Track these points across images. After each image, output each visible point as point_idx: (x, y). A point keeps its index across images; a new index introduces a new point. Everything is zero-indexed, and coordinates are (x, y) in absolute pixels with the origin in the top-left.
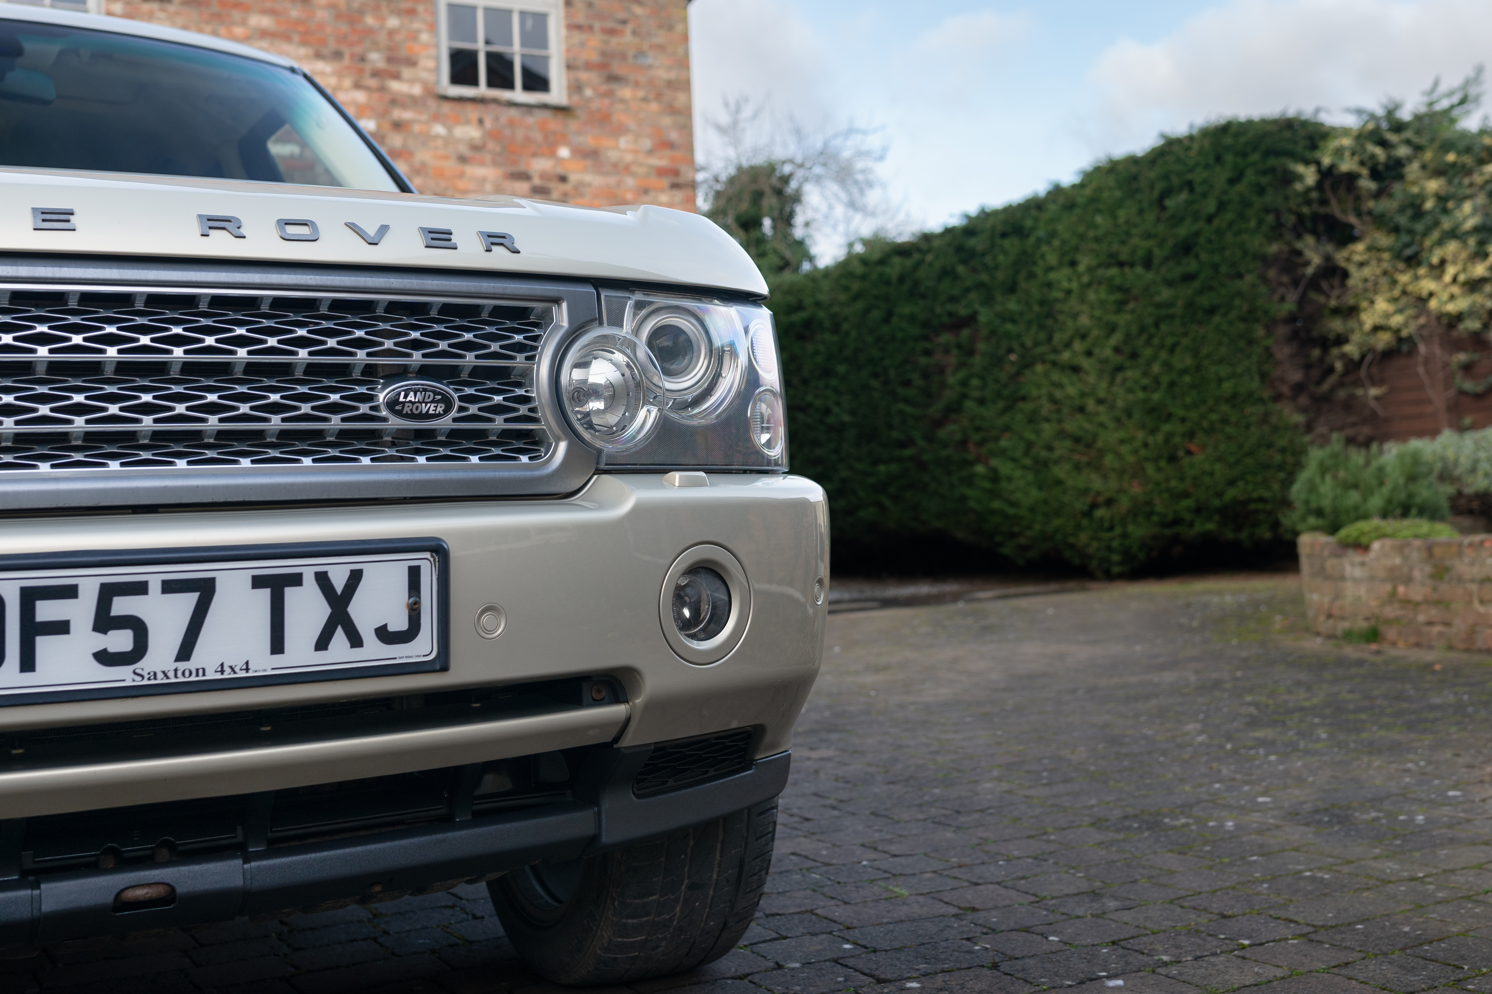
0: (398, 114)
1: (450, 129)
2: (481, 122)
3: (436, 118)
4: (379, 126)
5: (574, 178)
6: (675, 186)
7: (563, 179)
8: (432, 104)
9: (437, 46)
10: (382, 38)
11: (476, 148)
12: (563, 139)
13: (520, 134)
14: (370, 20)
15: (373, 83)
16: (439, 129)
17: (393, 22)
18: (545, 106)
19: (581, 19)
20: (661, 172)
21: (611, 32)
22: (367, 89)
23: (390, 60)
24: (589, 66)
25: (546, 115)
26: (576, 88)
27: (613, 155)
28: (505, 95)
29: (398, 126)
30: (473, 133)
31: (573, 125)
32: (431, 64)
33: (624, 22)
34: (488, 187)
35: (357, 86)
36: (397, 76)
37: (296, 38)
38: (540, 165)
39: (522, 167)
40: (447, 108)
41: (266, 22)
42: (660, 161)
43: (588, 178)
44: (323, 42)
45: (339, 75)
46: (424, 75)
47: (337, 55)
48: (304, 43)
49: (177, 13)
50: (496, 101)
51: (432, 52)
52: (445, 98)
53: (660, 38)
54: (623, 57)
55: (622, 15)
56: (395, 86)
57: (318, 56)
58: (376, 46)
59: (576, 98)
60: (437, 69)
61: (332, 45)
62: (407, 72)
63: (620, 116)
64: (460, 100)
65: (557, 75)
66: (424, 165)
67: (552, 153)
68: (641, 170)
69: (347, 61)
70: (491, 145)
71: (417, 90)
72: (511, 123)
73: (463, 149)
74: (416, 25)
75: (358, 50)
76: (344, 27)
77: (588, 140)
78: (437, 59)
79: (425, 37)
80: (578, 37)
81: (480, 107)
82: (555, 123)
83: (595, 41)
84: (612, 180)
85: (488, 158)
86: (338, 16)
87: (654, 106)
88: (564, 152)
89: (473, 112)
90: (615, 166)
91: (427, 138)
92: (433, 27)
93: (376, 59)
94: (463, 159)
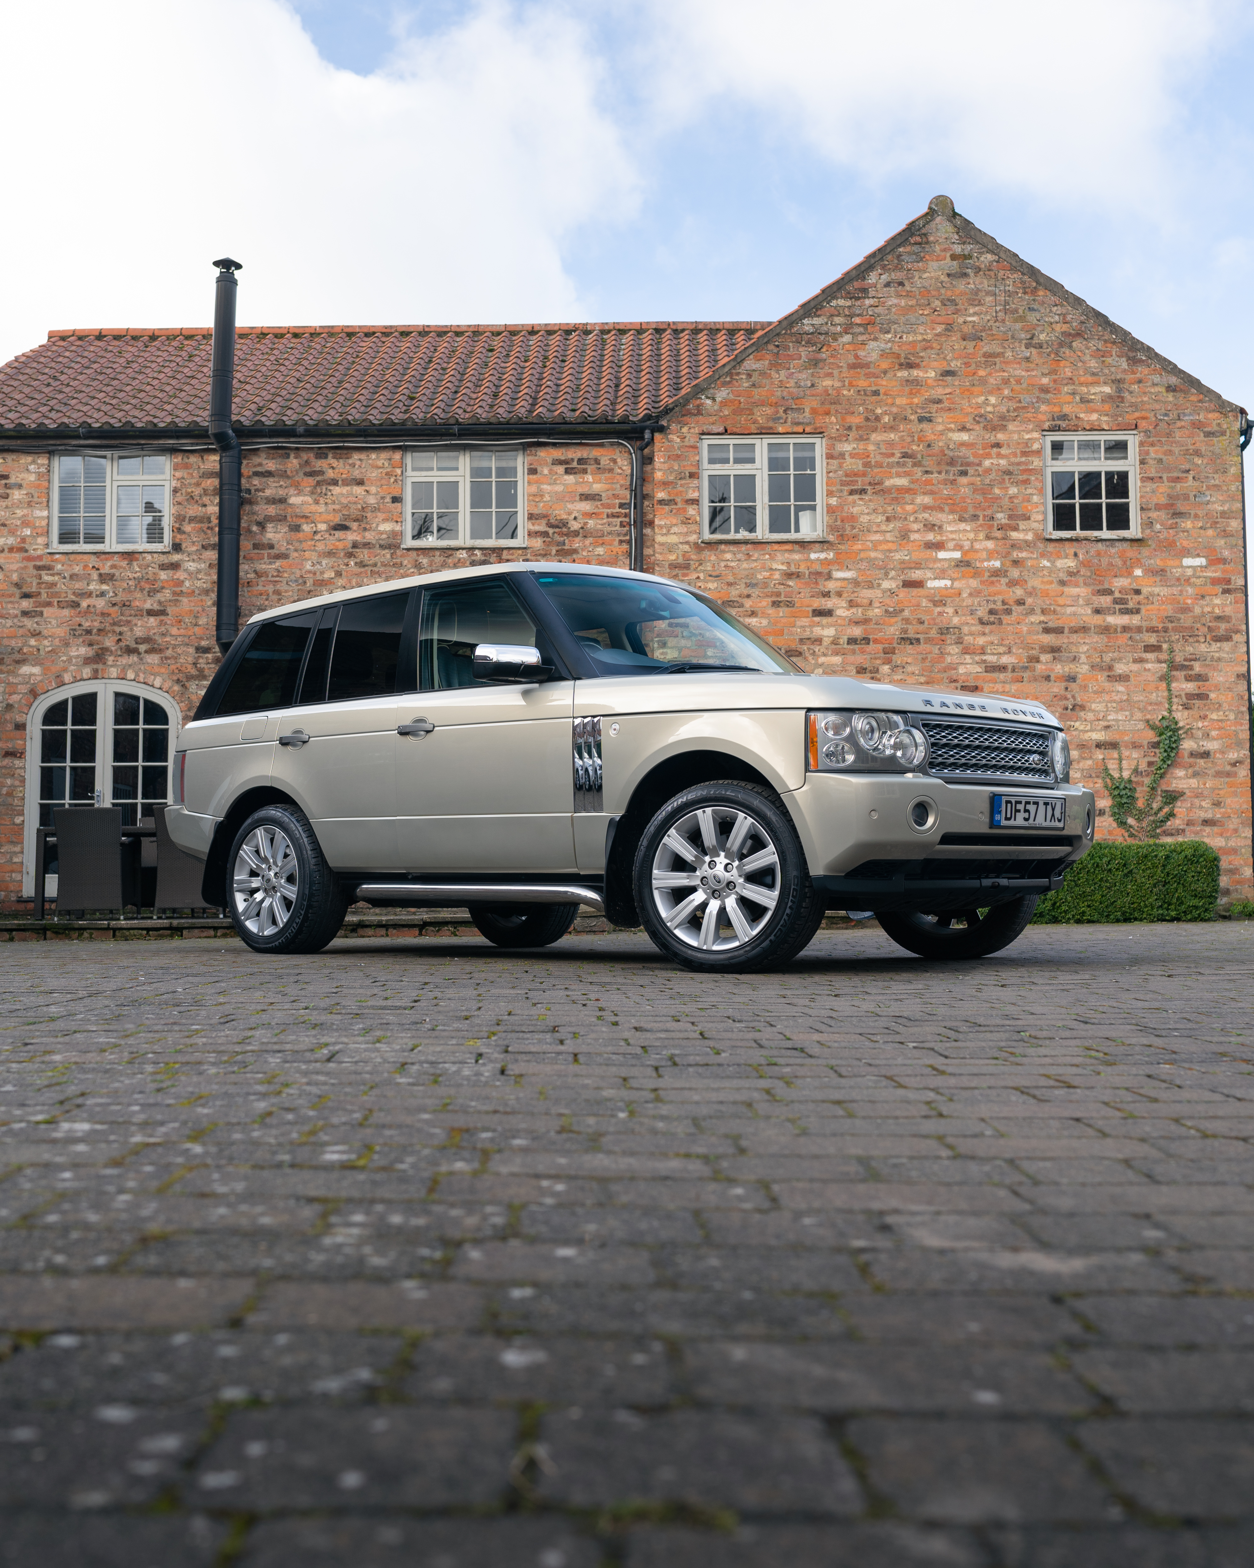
0: (1015, 554)
1: (1053, 563)
2: (1076, 555)
3: (1043, 555)
4: (1002, 564)
5: (1145, 591)
6: (1226, 591)
7: (1138, 592)
8: (1040, 545)
9: (1044, 504)
10: (1006, 502)
11: (1071, 574)
12: (1138, 563)
13: (1105, 561)
14: (997, 491)
15: (999, 534)
16: (1046, 563)
17: (1013, 490)
18: (1124, 540)
19: (1153, 473)
20: (1215, 581)
21: (1177, 479)
22: (996, 539)
23: (1010, 517)
24: (1158, 507)
25: (1125, 545)
26: (1149, 524)
27: (1177, 572)
28: (1096, 533)
29: (1016, 563)
30: (1071, 563)
31: (1145, 551)
32: (1040, 517)
33: (1188, 471)
34: (1081, 602)
35: (988, 538)
36: (1016, 529)
37: (946, 508)
38: (1120, 583)
39: (1106, 586)
40: (1051, 547)
41: (927, 500)
42: (1214, 573)
43: (1157, 590)
44: (965, 510)
45: (976, 531)
46: (1035, 525)
47: (975, 517)
48: (952, 512)
49: (870, 500)
50: (1086, 539)
51: (1041, 508)
52: (1050, 540)
53: (1217, 480)
54: (1186, 497)
55: (1187, 466)
56: (1014, 535)
57: (962, 519)
58: (1001, 509)
59: (1148, 531)
60: (1045, 520)
61: (971, 511)
62: (1022, 525)
63: (1183, 541)
64: (1061, 540)
65: (1134, 516)
66: (1034, 588)
67: (1130, 574)
68: (1198, 581)
69: (981, 521)
70: (1083, 571)
71: (1030, 537)
72: (1099, 554)
73: (1063, 576)
74: (1029, 491)
75: (989, 512)
76: (979, 498)
77: (1157, 562)
78: (1045, 513)
79: (1035, 498)
80: (1150, 486)
81: (1075, 544)
82: (1131, 552)
83: (1164, 488)
84: (1175, 590)
85: (1081, 580)
86: (975, 491)
87: (1210, 532)
88: (1138, 572)
89: (1070, 549)
90: (1178, 579)
91: (1037, 570)
92: (1041, 491)
93: (1001, 517)
94: (1062, 583)
